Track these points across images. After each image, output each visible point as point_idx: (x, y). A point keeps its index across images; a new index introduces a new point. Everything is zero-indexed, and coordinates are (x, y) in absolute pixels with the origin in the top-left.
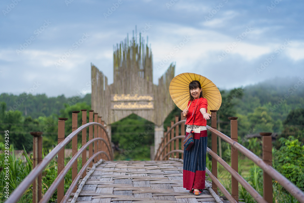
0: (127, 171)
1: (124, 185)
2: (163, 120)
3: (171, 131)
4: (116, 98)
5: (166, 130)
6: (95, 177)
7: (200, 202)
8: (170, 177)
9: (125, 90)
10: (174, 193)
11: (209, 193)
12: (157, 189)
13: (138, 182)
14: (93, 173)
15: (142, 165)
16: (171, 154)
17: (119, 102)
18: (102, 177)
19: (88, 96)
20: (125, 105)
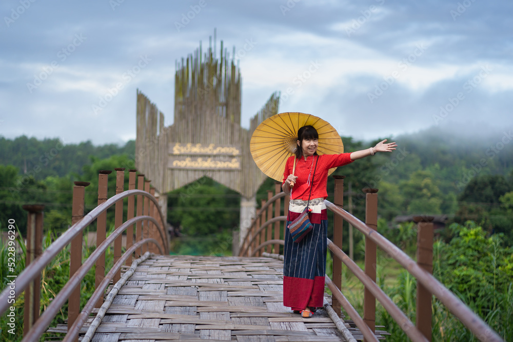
0: (191, 273)
1: (184, 297)
2: (256, 189)
3: (267, 208)
4: (177, 149)
5: (259, 207)
6: (135, 282)
7: (311, 328)
8: (263, 286)
9: (193, 136)
10: (267, 312)
11: (327, 315)
12: (238, 305)
13: (208, 292)
14: (133, 275)
15: (216, 264)
16: (267, 245)
17: (181, 156)
18: (147, 282)
19: (131, 144)
20: (192, 161)
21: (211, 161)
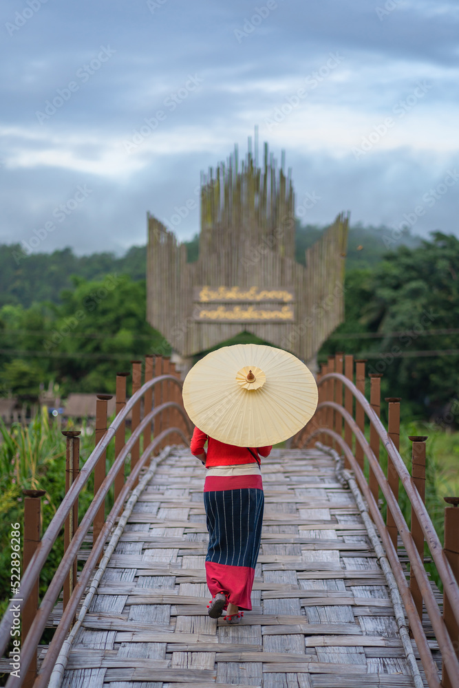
2: (317, 347)
4: (205, 295)
9: (228, 276)
14: (152, 478)
17: (211, 305)
20: (226, 310)
21: (254, 310)
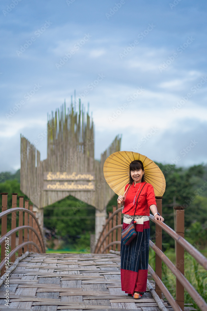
0: (57, 267)
1: (50, 285)
2: (106, 204)
3: (112, 218)
4: (49, 177)
5: (107, 218)
6: (16, 274)
7: (140, 307)
8: (107, 276)
9: (61, 166)
10: (109, 296)
11: (152, 297)
12: (89, 290)
13: (68, 281)
14: (15, 269)
15: (75, 260)
16: (112, 246)
17: (53, 181)
18: (25, 274)
20: (61, 185)
21: (74, 185)
